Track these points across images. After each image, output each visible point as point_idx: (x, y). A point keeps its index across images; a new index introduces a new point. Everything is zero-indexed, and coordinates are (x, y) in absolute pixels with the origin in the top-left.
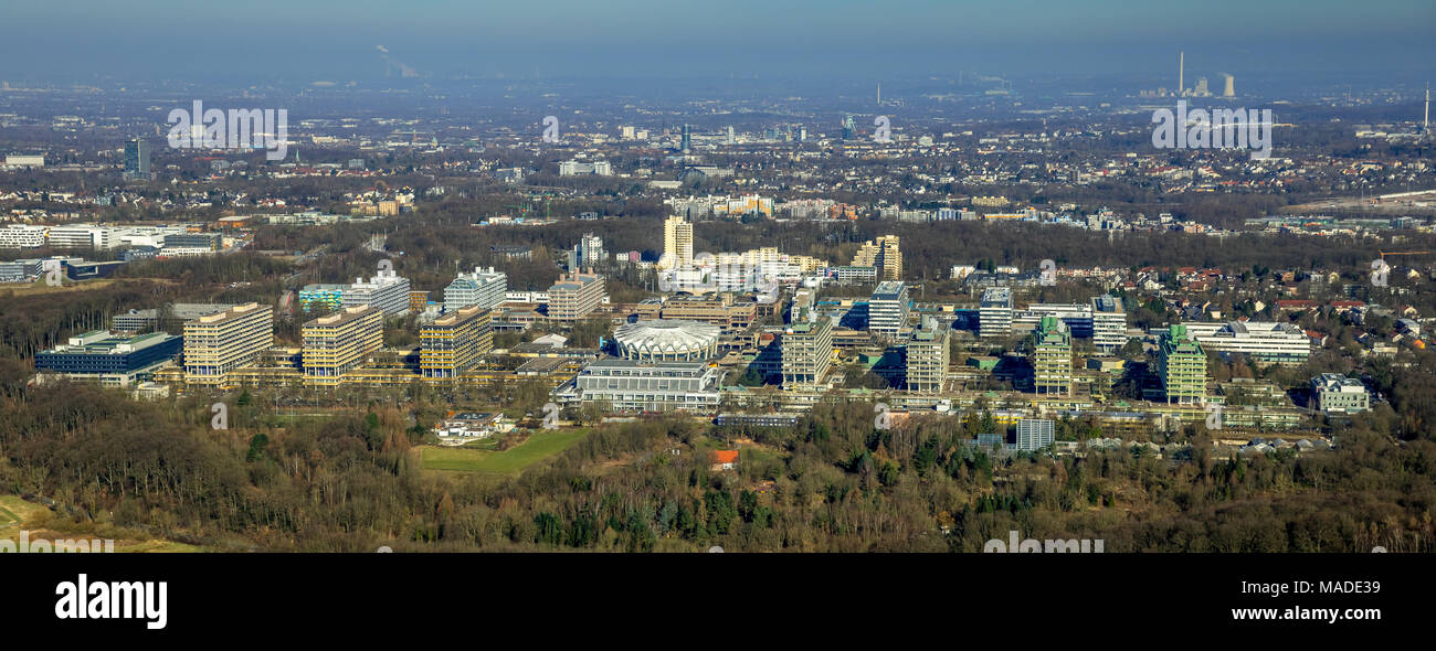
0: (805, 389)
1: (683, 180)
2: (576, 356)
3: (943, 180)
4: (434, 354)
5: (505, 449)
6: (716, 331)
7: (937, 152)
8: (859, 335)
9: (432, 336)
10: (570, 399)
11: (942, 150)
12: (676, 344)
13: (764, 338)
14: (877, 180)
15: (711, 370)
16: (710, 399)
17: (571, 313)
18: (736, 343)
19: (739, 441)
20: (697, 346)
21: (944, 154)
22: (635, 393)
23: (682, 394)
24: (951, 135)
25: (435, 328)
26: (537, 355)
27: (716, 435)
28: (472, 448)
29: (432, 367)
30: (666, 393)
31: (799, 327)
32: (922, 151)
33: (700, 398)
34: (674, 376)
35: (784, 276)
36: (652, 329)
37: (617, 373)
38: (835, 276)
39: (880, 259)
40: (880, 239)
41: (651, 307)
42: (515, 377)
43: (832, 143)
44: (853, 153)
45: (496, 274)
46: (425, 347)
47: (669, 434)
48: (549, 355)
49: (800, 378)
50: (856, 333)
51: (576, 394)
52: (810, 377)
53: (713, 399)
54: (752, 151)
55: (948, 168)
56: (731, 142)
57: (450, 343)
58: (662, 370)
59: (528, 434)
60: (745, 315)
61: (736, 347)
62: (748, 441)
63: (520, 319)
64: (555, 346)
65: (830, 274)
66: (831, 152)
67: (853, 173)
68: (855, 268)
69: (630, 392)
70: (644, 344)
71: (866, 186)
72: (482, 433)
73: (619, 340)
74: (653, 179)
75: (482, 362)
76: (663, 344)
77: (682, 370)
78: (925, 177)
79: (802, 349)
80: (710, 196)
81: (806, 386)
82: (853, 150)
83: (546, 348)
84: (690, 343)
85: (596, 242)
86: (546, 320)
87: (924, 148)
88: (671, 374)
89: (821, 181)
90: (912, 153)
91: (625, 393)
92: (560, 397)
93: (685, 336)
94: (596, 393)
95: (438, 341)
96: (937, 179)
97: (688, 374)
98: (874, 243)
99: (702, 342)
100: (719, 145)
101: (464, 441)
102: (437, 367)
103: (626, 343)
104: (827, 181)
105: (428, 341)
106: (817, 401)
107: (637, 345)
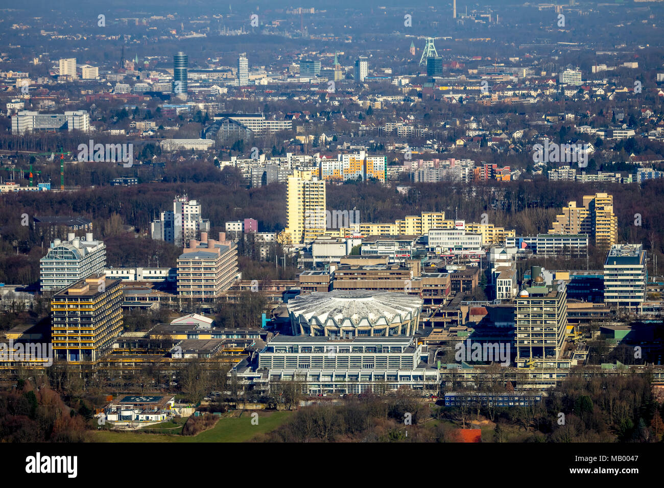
0: (544, 365)
1: (214, 137)
2: (235, 337)
3: (618, 135)
4: (69, 331)
5: (193, 434)
6: (418, 303)
7: (592, 94)
8: (594, 308)
9: (67, 309)
10: (255, 381)
11: (600, 92)
12: (372, 316)
13: (475, 312)
14: (518, 134)
15: (420, 348)
16: (429, 378)
17: (209, 289)
18: (439, 319)
19: (475, 422)
20: (397, 320)
21: (604, 97)
22: (336, 372)
23: (393, 372)
24: (604, 67)
25: (71, 298)
26: (185, 337)
27: (446, 416)
28: (152, 432)
29: (67, 347)
30: (374, 372)
31: (535, 289)
32: (568, 93)
33: (415, 377)
34: (380, 352)
35: (460, 249)
36: (338, 300)
37: (307, 349)
38: (532, 248)
39: (589, 226)
40: (587, 199)
41: (316, 279)
42: (170, 360)
43: (414, 82)
44: (457, 96)
45: (96, 243)
46: (57, 323)
47: (390, 415)
48: (201, 337)
49: (538, 352)
50: (591, 305)
51: (261, 374)
52: (550, 351)
53: (434, 378)
54: (290, 96)
55: (621, 117)
56: (244, 82)
57: (89, 317)
58: (364, 345)
59: (214, 418)
60: (439, 287)
61: (439, 325)
62: (486, 422)
63: (139, 299)
64: (201, 327)
65: (524, 245)
66: (420, 95)
67: (474, 126)
68: (558, 237)
69: (329, 372)
70: (331, 317)
71: (502, 143)
72: (160, 417)
73: (297, 314)
74: (163, 137)
75: (116, 346)
76: (355, 317)
77: (390, 344)
78: (590, 130)
79: (540, 315)
80: (289, 155)
81: (546, 362)
82: (456, 92)
83: (192, 330)
84: (389, 316)
85: (193, 208)
86: (174, 299)
87: (570, 88)
88: (374, 350)
89: (428, 137)
90: (552, 95)
91: (322, 372)
92: (241, 378)
93: (381, 307)
94: (285, 373)
95: (73, 314)
96: (609, 134)
97: (397, 349)
98: (580, 204)
99: (403, 314)
100: (229, 87)
101: (140, 426)
102: (73, 347)
103: (308, 317)
104: (440, 138)
105: (61, 315)
106: (561, 379)
107: (322, 318)
